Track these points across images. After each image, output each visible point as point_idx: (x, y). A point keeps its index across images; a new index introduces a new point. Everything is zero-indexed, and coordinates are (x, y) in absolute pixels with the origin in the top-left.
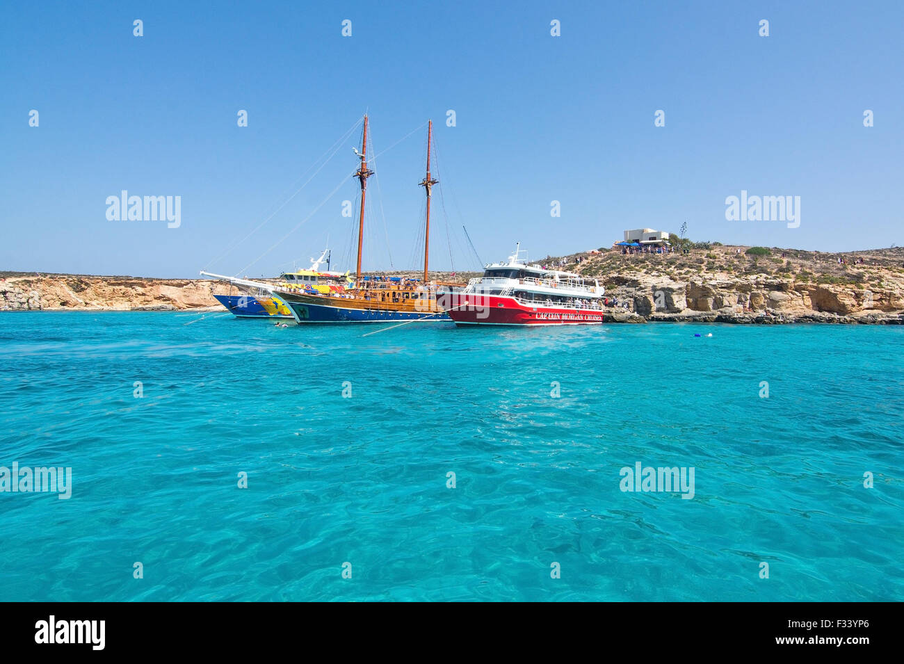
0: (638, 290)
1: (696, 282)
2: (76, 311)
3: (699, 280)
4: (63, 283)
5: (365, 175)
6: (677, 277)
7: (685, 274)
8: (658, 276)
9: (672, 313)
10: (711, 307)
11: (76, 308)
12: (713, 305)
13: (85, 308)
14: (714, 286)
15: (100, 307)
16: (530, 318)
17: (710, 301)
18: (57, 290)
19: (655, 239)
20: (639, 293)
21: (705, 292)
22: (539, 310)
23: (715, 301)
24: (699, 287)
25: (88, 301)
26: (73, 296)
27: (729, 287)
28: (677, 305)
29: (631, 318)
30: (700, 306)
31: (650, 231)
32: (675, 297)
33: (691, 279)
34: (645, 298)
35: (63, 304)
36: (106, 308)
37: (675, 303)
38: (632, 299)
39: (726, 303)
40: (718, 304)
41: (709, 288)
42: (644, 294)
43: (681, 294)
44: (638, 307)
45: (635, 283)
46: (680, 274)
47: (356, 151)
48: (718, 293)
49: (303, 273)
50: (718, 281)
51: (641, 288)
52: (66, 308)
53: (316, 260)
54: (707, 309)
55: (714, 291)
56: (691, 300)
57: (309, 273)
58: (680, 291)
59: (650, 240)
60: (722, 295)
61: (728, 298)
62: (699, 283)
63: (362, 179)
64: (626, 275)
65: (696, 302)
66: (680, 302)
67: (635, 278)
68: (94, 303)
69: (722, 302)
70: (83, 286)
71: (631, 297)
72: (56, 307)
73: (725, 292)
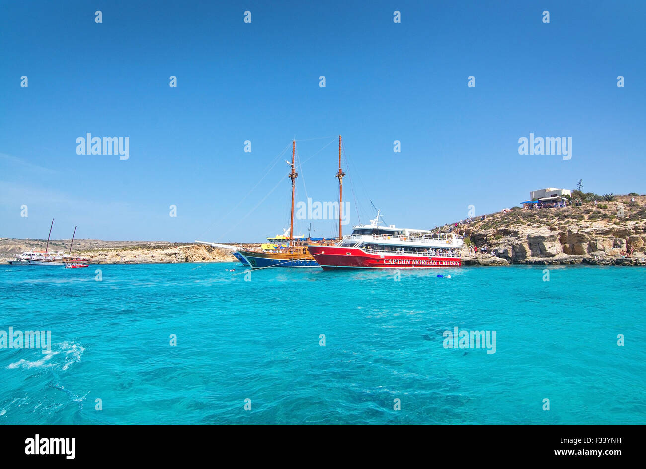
0: (517, 239)
1: (572, 230)
2: (209, 263)
3: (576, 228)
4: (203, 248)
5: (294, 176)
6: (557, 227)
7: (565, 224)
8: (538, 227)
9: (546, 257)
10: (586, 251)
11: (209, 261)
12: (588, 249)
13: (213, 261)
14: (588, 233)
15: (219, 260)
16: (377, 263)
17: (585, 246)
18: (201, 251)
19: (556, 195)
20: (517, 242)
21: (580, 238)
22: (386, 257)
23: (590, 245)
24: (575, 234)
25: (214, 257)
26: (207, 255)
27: (605, 233)
28: (549, 251)
29: (494, 262)
30: (576, 250)
31: (552, 189)
32: (547, 244)
33: (569, 228)
34: (521, 245)
35: (203, 259)
36: (222, 260)
37: (547, 248)
38: (510, 247)
39: (600, 247)
40: (593, 248)
41: (583, 235)
42: (520, 242)
43: (554, 241)
44: (516, 253)
45: (516, 234)
46: (560, 224)
47: (288, 163)
48: (592, 239)
49: (278, 238)
50: (594, 228)
51: (519, 238)
52: (204, 261)
53: (287, 229)
54: (582, 253)
55: (588, 237)
56: (568, 246)
57: (281, 238)
58: (551, 239)
59: (551, 196)
60: (596, 241)
61: (602, 243)
62: (575, 231)
63: (293, 179)
64: (512, 228)
65: (573, 247)
66: (555, 248)
67: (516, 230)
68: (217, 258)
69: (596, 247)
70: (212, 249)
71: (510, 245)
72: (200, 260)
73: (600, 237)
